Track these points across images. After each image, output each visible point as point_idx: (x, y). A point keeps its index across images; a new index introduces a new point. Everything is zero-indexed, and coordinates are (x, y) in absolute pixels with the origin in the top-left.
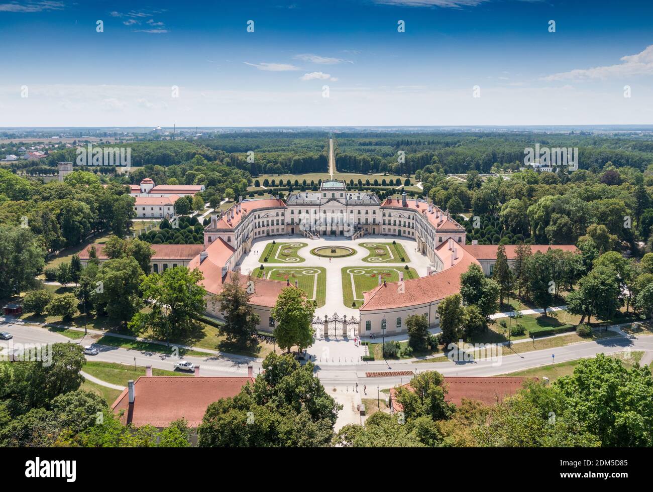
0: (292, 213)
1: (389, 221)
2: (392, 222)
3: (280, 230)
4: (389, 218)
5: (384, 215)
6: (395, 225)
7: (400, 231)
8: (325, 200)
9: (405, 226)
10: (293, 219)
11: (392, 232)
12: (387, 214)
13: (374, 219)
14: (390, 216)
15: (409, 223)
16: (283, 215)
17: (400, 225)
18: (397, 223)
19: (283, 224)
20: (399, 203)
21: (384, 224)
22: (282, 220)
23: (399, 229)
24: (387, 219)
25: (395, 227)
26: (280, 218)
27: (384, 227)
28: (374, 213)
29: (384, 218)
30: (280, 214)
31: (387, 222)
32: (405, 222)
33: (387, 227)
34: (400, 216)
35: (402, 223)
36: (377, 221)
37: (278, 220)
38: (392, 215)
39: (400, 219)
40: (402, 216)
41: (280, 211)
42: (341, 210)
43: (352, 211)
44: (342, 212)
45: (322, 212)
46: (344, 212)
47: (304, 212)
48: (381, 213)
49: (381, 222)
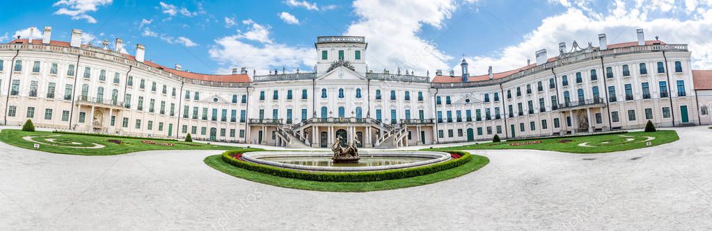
0: (262, 98)
1: (449, 113)
2: (454, 116)
3: (237, 133)
4: (449, 108)
5: (439, 103)
6: (459, 120)
7: (470, 132)
8: (326, 65)
9: (479, 119)
10: (262, 112)
11: (456, 137)
12: (444, 100)
13: (421, 112)
14: (449, 102)
15: (489, 110)
16: (244, 101)
17: (469, 119)
18: (464, 116)
19: (242, 121)
21: (440, 121)
22: (243, 112)
23: (470, 127)
24: (444, 109)
25: (460, 125)
26: (239, 107)
27: (440, 127)
28: (421, 99)
29: (439, 108)
30: (239, 99)
31: (445, 116)
32: (478, 111)
33: (445, 127)
34: (468, 101)
35: (474, 116)
36: (426, 117)
37: (234, 112)
38: (452, 100)
39: (469, 107)
40: (471, 100)
41: (240, 92)
42: (358, 90)
43: (378, 92)
44: (359, 95)
45: (319, 93)
46: (364, 93)
47: (283, 95)
48: (433, 98)
49: (434, 117)
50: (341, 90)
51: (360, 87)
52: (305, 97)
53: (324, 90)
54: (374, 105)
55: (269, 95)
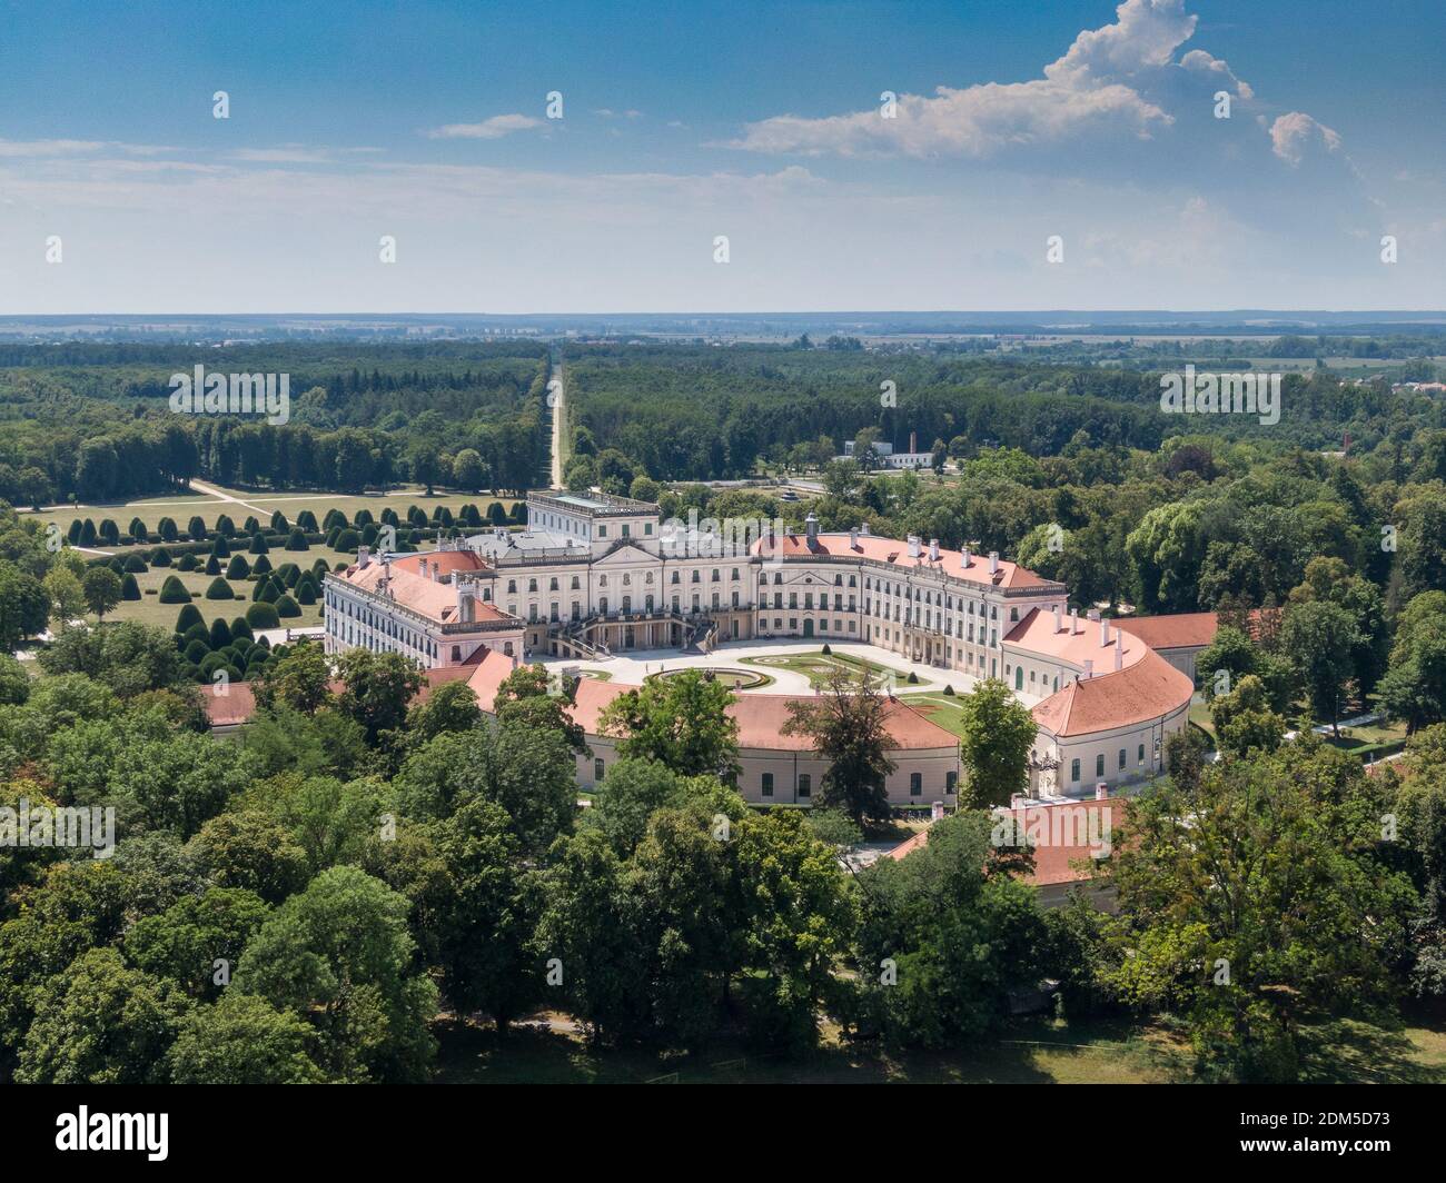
0: (512, 589)
1: (778, 596)
2: (786, 600)
4: (778, 589)
5: (763, 582)
6: (793, 606)
7: (808, 623)
8: (604, 545)
9: (824, 607)
10: (511, 608)
11: (786, 629)
12: (770, 578)
13: (735, 595)
14: (778, 581)
15: (838, 597)
17: (809, 606)
18: (801, 600)
20: (796, 544)
21: (763, 606)
23: (809, 616)
24: (770, 591)
25: (793, 614)
27: (763, 614)
28: (735, 577)
29: (762, 589)
30: (480, 594)
31: (770, 599)
32: (824, 597)
33: (770, 615)
34: (809, 581)
35: (816, 600)
36: (742, 602)
38: (785, 578)
39: (809, 589)
40: (815, 580)
41: (480, 586)
42: (650, 574)
43: (676, 574)
44: (649, 581)
45: (596, 581)
46: (657, 578)
47: (544, 584)
48: (755, 576)
49: (754, 601)
50: (626, 577)
51: (652, 570)
52: (576, 586)
53: (603, 577)
54: (670, 590)
55: (523, 585)
